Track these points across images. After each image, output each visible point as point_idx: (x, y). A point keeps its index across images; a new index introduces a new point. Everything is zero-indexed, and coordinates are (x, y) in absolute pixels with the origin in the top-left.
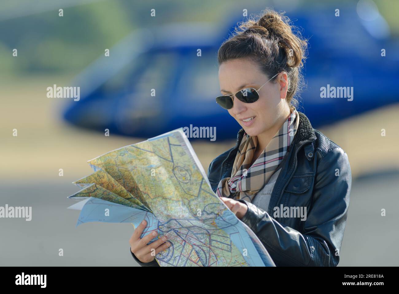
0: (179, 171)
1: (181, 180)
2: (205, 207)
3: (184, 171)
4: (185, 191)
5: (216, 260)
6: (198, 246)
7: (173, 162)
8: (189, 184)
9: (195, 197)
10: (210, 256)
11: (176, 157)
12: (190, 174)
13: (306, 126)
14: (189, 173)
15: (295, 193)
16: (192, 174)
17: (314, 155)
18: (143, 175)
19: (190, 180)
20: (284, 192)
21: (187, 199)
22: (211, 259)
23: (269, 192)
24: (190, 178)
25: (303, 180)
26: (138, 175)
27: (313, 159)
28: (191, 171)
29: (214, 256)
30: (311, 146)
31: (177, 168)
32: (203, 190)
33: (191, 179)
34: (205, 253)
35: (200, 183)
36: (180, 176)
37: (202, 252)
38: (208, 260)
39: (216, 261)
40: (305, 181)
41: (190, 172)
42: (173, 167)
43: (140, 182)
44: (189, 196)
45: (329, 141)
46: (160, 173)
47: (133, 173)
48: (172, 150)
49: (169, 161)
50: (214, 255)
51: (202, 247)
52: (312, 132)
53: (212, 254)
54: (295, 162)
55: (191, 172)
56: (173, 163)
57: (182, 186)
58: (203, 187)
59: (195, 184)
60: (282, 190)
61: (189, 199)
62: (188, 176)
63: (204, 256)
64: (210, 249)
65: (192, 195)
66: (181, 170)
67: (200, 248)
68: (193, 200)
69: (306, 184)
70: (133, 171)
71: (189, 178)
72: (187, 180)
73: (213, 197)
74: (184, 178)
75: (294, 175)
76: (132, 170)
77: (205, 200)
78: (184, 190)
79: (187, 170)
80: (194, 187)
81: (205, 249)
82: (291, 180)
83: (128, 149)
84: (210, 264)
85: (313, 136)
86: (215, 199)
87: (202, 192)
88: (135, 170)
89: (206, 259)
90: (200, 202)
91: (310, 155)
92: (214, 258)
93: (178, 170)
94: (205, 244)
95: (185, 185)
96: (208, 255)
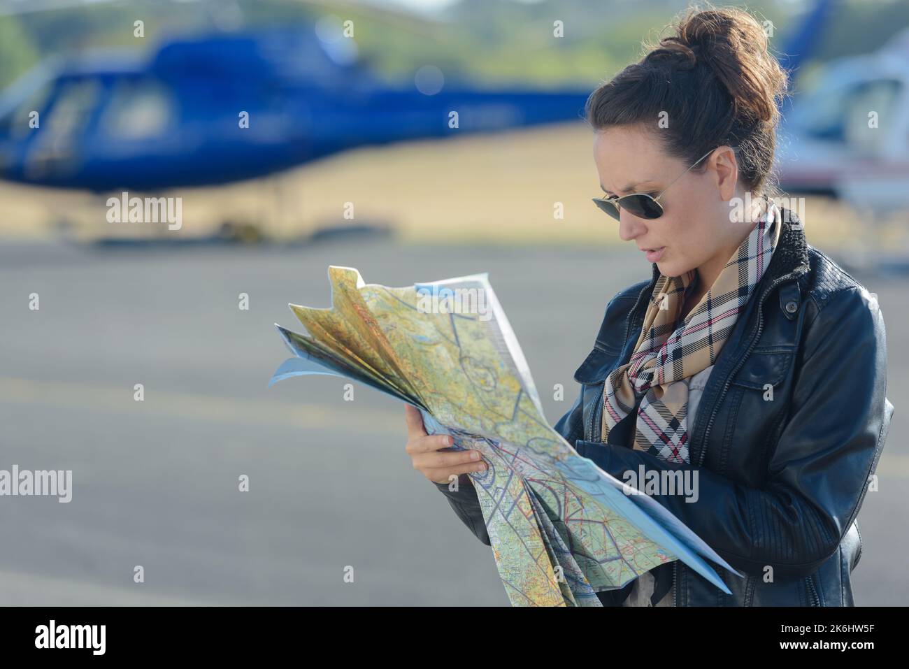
0: (473, 367)
1: (476, 382)
2: (529, 441)
3: (482, 368)
4: (485, 405)
5: (580, 507)
6: (539, 482)
7: (459, 345)
8: (493, 393)
9: (507, 419)
10: (566, 500)
11: (465, 339)
12: (495, 376)
13: (795, 240)
14: (492, 375)
15: (754, 387)
16: (498, 378)
17: (799, 308)
18: (409, 346)
19: (495, 387)
20: (731, 386)
21: (490, 419)
22: (569, 505)
23: (699, 384)
24: (496, 383)
25: (772, 360)
26: (401, 342)
27: (795, 315)
28: (495, 370)
29: (574, 500)
30: (794, 287)
31: (468, 359)
32: (522, 411)
33: (498, 385)
34: (554, 494)
35: (516, 398)
36: (474, 375)
37: (549, 493)
38: (563, 508)
39: (581, 509)
40: (777, 364)
41: (494, 373)
42: (460, 355)
43: (405, 355)
44: (494, 415)
45: (840, 274)
46: (438, 356)
47: (390, 337)
48: (457, 325)
49: (451, 342)
50: (575, 498)
51: (547, 483)
52: (804, 256)
53: (571, 496)
54: (759, 324)
55: (497, 373)
56: (458, 349)
57: (480, 394)
58: (521, 405)
59: (504, 396)
60: (724, 383)
61: (496, 421)
62: (490, 378)
63: (554, 499)
64: (566, 487)
65: (501, 415)
66: (476, 366)
67: (544, 485)
68: (503, 424)
69: (776, 369)
70: (390, 332)
71: (492, 384)
72: (489, 385)
73: (544, 429)
74: (482, 382)
75: (755, 348)
76: (388, 330)
77: (528, 430)
78: (483, 402)
79: (488, 368)
80: (503, 402)
81: (554, 486)
82: (746, 360)
83: (377, 291)
84: (568, 515)
85: (802, 264)
86: (548, 433)
87: (520, 414)
88: (394, 333)
89: (560, 507)
90: (517, 430)
91: (790, 308)
92: (576, 502)
93: (470, 363)
94: (553, 478)
95: (486, 394)
96: (562, 498)
